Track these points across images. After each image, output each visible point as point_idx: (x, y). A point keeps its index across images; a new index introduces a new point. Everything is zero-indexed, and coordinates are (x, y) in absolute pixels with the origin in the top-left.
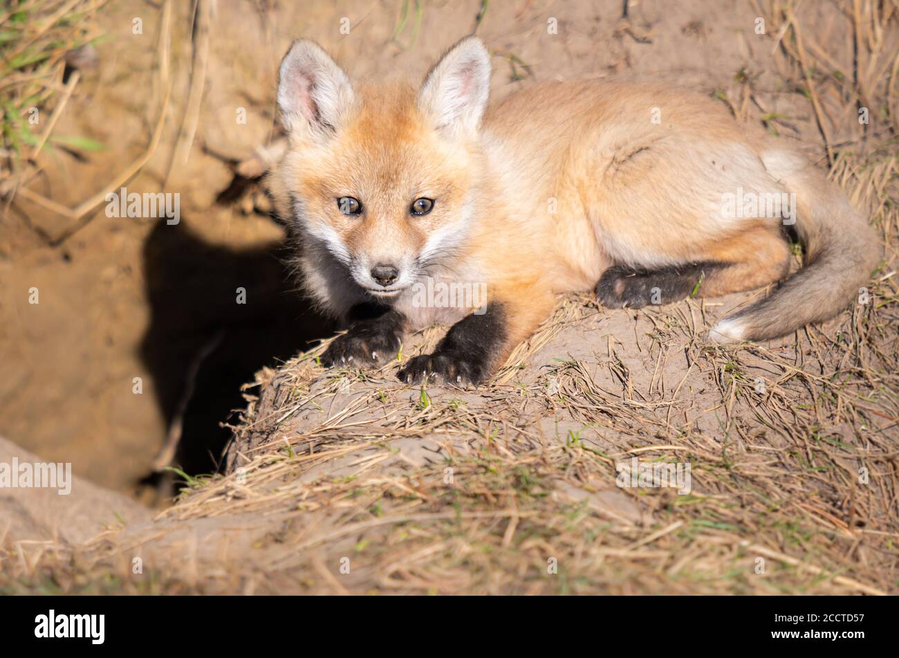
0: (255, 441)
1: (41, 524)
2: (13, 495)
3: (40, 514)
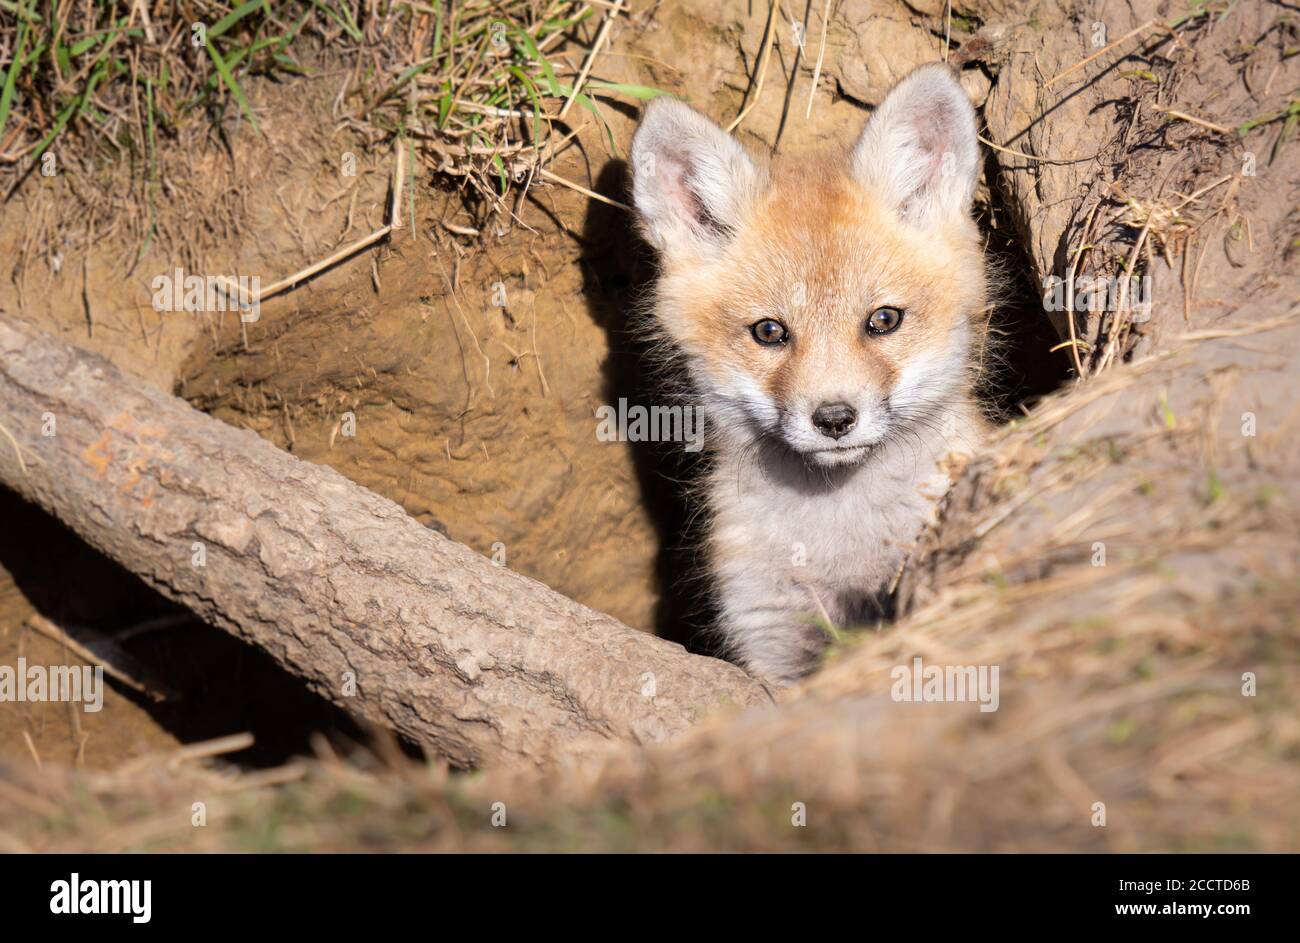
0: (942, 567)
1: (599, 715)
2: (550, 668)
3: (596, 699)
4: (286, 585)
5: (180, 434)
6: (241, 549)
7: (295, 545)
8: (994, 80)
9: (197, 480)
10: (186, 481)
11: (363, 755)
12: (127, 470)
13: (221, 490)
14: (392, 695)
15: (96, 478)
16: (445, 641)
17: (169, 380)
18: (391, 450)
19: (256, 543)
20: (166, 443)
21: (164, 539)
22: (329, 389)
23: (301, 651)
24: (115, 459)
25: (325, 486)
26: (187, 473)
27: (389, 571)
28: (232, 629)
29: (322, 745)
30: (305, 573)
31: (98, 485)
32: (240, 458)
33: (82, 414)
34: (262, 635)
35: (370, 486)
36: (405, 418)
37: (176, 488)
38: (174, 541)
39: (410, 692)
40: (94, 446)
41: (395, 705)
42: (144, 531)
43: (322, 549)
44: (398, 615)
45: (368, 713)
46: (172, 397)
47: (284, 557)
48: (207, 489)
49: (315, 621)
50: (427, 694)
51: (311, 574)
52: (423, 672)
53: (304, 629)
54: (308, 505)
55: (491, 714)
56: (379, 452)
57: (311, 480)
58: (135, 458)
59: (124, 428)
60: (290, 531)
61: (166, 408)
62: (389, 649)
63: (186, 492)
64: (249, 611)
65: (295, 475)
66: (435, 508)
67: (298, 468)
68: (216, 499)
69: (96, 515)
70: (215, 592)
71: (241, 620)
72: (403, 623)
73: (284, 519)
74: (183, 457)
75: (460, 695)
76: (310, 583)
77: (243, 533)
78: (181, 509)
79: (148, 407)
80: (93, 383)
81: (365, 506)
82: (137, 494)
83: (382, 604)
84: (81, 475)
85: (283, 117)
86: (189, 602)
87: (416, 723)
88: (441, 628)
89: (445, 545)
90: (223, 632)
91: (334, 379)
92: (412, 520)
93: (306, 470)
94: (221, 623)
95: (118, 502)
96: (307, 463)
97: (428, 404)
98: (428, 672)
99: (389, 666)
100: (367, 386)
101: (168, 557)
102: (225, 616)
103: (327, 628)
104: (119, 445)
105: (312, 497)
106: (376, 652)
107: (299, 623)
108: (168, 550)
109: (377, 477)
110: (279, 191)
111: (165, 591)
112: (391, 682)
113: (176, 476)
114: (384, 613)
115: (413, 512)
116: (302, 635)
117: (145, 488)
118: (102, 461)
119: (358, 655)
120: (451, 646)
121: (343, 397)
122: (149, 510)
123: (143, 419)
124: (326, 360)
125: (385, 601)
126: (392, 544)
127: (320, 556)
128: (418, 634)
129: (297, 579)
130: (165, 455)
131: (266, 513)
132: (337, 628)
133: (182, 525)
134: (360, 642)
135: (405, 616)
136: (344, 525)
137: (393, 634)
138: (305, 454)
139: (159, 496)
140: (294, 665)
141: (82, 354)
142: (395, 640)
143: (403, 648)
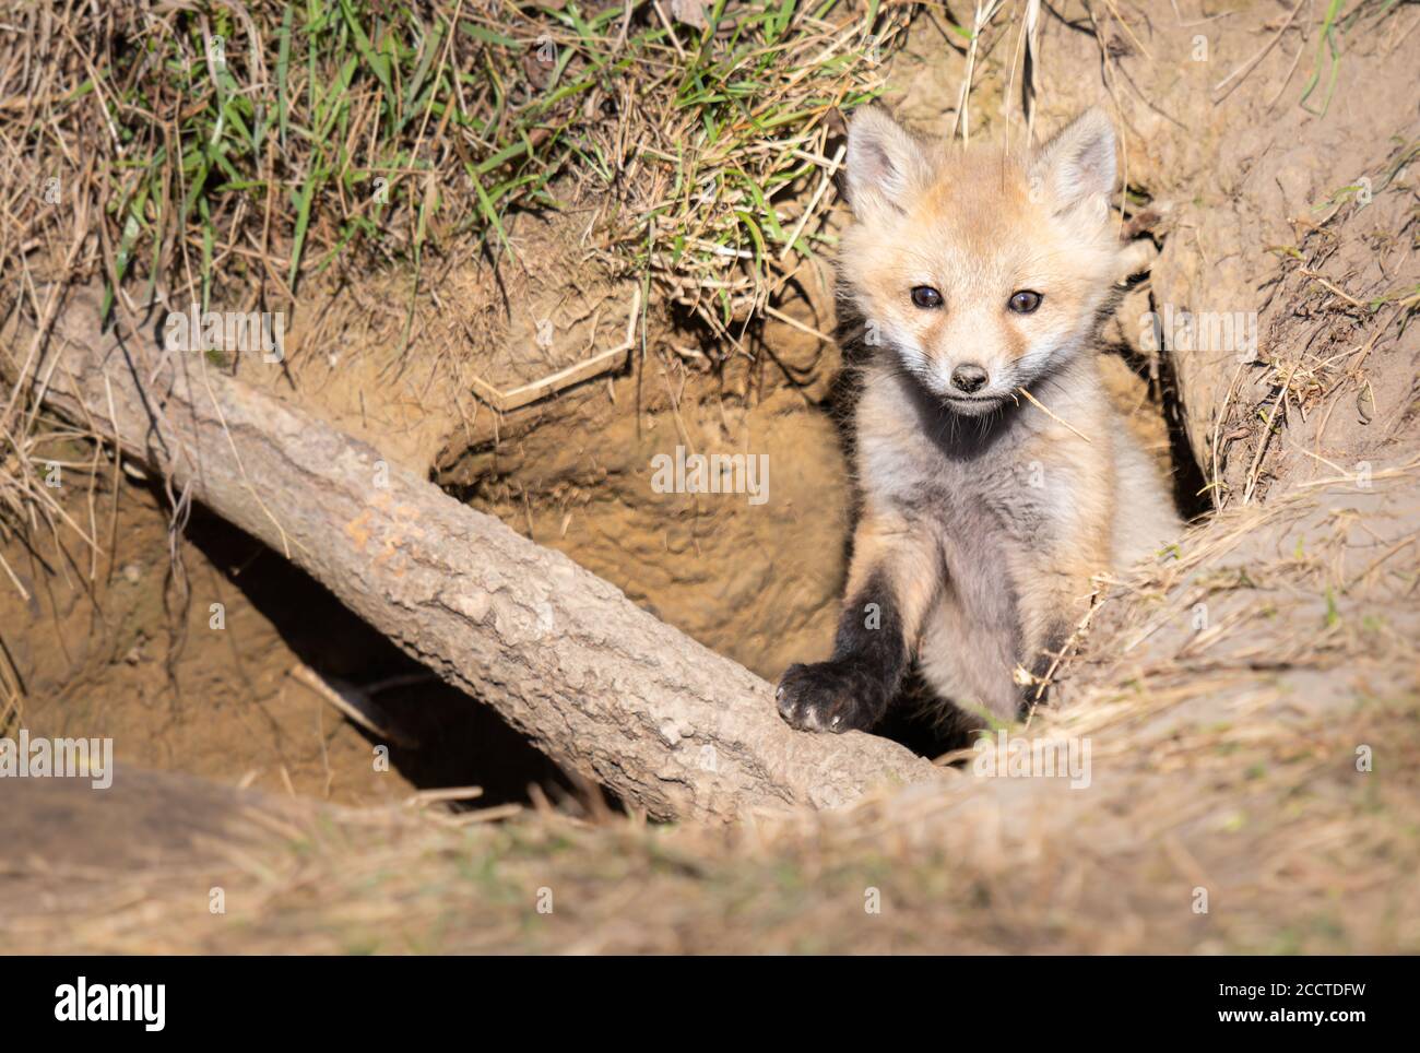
1: (780, 782)
2: (742, 739)
3: (780, 768)
4: (516, 652)
5: (431, 516)
6: (478, 618)
7: (526, 618)
8: (1159, 248)
9: (444, 556)
10: (435, 557)
11: (570, 802)
12: (383, 544)
13: (465, 567)
14: (602, 754)
15: (355, 549)
16: (652, 710)
17: (425, 467)
18: (615, 541)
19: (492, 614)
20: (420, 523)
21: (412, 606)
22: (565, 485)
23: (527, 710)
24: (375, 534)
25: (555, 569)
26: (436, 550)
27: (606, 645)
28: (466, 689)
29: (537, 793)
30: (533, 643)
31: (358, 555)
32: (482, 539)
33: (346, 493)
34: (491, 695)
35: (595, 571)
36: (630, 514)
37: (424, 562)
38: (421, 608)
39: (618, 752)
40: (356, 521)
41: (605, 763)
42: (395, 598)
43: (548, 623)
44: (612, 684)
45: (580, 769)
46: (426, 482)
47: (515, 627)
48: (452, 564)
49: (539, 684)
50: (633, 755)
51: (538, 644)
52: (632, 736)
53: (530, 692)
54: (539, 584)
55: (688, 775)
56: (604, 542)
57: (544, 562)
58: (391, 535)
59: (383, 507)
60: (522, 605)
61: (421, 492)
62: (602, 713)
63: (434, 567)
64: (482, 673)
65: (529, 558)
66: (650, 593)
67: (533, 551)
68: (460, 574)
69: (355, 582)
70: (454, 655)
71: (475, 681)
72: (615, 692)
73: (518, 595)
74: (433, 536)
75: (661, 758)
76: (538, 652)
77: (481, 605)
78: (429, 581)
79: (404, 492)
80: (359, 467)
81: (589, 588)
82: (391, 566)
83: (598, 673)
84: (344, 546)
85: (538, 244)
86: (430, 662)
87: (622, 779)
88: (649, 699)
89: (656, 626)
90: (458, 690)
91: (570, 477)
92: (629, 603)
93: (540, 554)
94: (457, 682)
95: (374, 572)
96: (541, 548)
97: (650, 503)
98: (635, 736)
99: (602, 729)
100: (598, 483)
101: (414, 621)
102: (460, 676)
103: (550, 692)
104: (378, 522)
105: (543, 577)
106: (590, 716)
107: (526, 686)
108: (416, 616)
109: (601, 563)
110: (531, 309)
111: (409, 652)
112: (602, 743)
113: (426, 552)
114: (600, 682)
115: (631, 596)
116: (528, 697)
117: (398, 560)
118: (363, 535)
119: (576, 717)
120: (656, 714)
121: (575, 492)
122: (401, 580)
123: (400, 500)
124: (562, 460)
125: (602, 671)
126: (611, 623)
127: (547, 629)
128: (628, 702)
129: (526, 647)
130: (418, 533)
131: (502, 589)
132: (559, 692)
133: (429, 595)
134: (577, 706)
135: (618, 686)
136: (571, 604)
137: (606, 701)
138: (540, 540)
139: (410, 569)
140: (518, 723)
141: (351, 441)
142: (608, 706)
143: (615, 713)
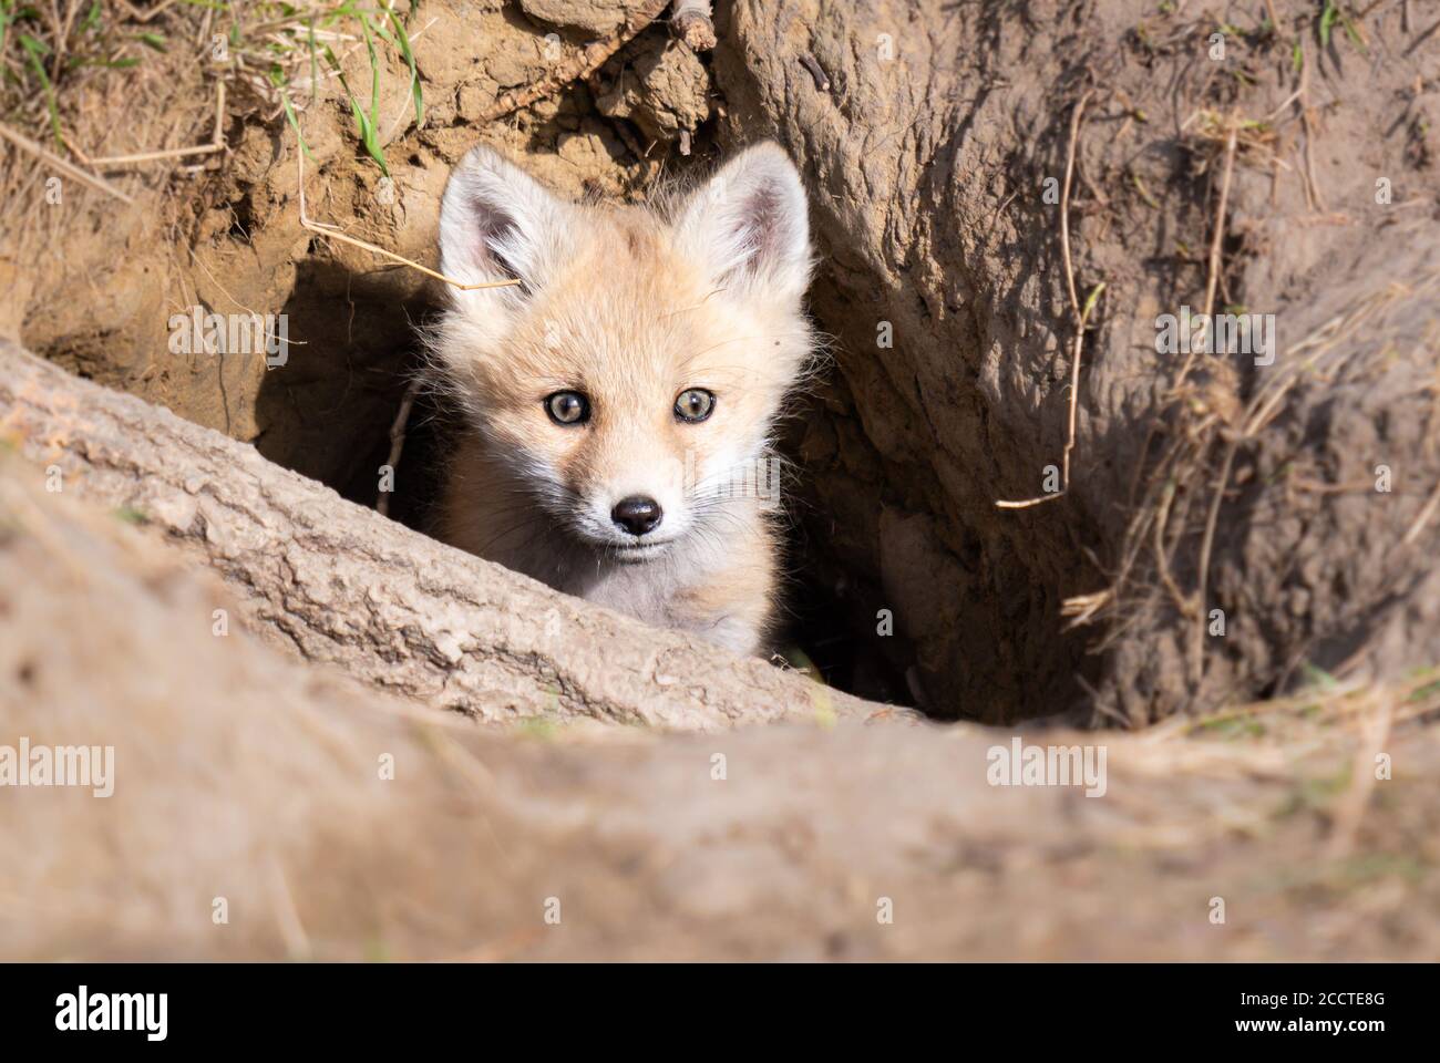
1: (598, 697)
2: (537, 648)
3: (594, 679)
4: (235, 566)
6: (183, 528)
7: (244, 521)
9: (127, 452)
10: (116, 455)
12: (47, 444)
13: (155, 463)
16: (423, 622)
19: (200, 520)
20: (83, 414)
24: (33, 434)
26: (116, 445)
27: (344, 546)
30: (256, 552)
37: (105, 463)
39: (378, 679)
40: (9, 418)
43: (271, 526)
44: (366, 595)
47: (233, 535)
48: (140, 462)
49: (265, 605)
50: (400, 681)
51: (261, 553)
52: (393, 657)
53: (251, 614)
54: (244, 479)
55: (472, 700)
58: (55, 431)
59: (36, 399)
60: (234, 507)
62: (354, 632)
63: (116, 467)
68: (150, 473)
72: (368, 602)
73: (225, 494)
74: (105, 430)
75: (437, 681)
76: (262, 563)
77: (185, 512)
78: (113, 487)
82: (60, 471)
83: (346, 582)
88: (416, 608)
98: (400, 657)
99: (353, 652)
103: (281, 612)
104: (33, 418)
106: (337, 637)
113: (104, 450)
114: (350, 593)
117: (71, 464)
118: (18, 436)
119: (315, 640)
120: (430, 627)
125: (351, 580)
127: (271, 533)
128: (392, 615)
129: (247, 559)
130: (88, 427)
131: (206, 488)
132: (293, 612)
134: (318, 627)
135: (375, 595)
137: (360, 617)
139: (85, 473)
142: (363, 623)
143: (373, 631)
